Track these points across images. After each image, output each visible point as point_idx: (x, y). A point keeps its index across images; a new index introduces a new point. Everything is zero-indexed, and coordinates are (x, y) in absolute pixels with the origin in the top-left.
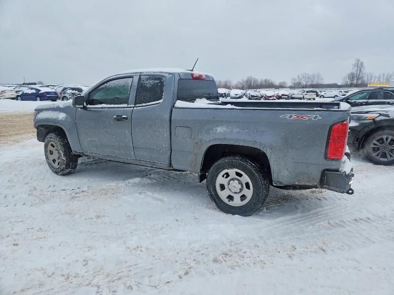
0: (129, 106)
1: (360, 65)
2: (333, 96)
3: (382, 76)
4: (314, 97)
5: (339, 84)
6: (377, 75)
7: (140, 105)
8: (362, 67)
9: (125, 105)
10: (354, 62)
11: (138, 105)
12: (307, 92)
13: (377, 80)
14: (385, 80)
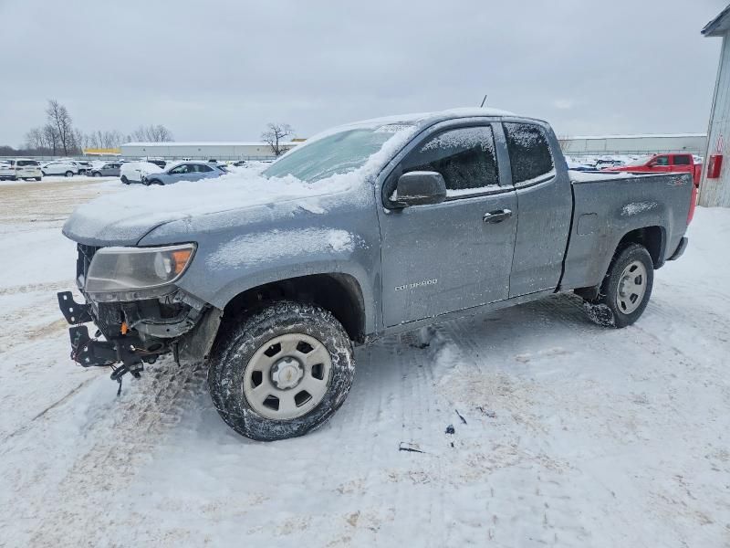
0: (503, 188)
1: (59, 114)
2: (64, 172)
3: (97, 135)
4: (37, 175)
5: (15, 147)
6: (89, 134)
7: (523, 184)
8: (65, 118)
9: (495, 188)
10: (47, 106)
11: (519, 185)
12: (19, 163)
13: (90, 141)
14: (104, 144)
